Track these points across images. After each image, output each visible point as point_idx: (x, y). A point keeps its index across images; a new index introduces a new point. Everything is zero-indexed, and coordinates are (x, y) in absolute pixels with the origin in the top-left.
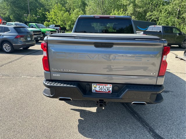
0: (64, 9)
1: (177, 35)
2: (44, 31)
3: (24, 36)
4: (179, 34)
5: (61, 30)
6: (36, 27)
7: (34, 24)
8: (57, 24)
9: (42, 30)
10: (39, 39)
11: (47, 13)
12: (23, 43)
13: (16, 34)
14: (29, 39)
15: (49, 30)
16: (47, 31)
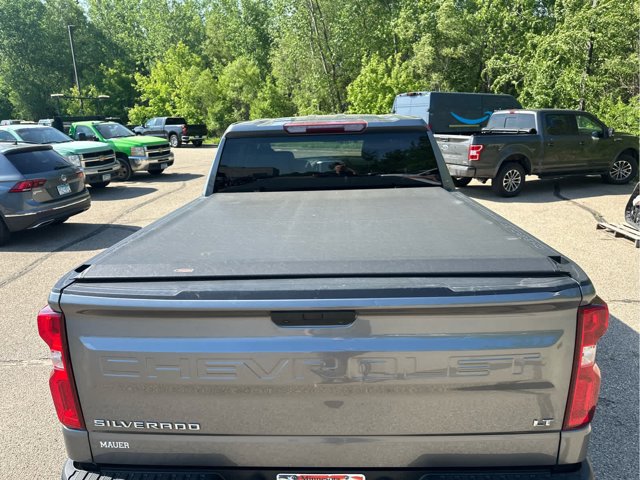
0: (198, 60)
1: (593, 138)
2: (124, 148)
3: (45, 181)
4: (599, 135)
5: (188, 134)
6: (97, 136)
7: (89, 124)
8: (174, 113)
9: (116, 145)
10: (106, 178)
11: (137, 76)
12: (43, 209)
13: (15, 177)
14: (64, 190)
15: (142, 145)
16: (137, 146)
